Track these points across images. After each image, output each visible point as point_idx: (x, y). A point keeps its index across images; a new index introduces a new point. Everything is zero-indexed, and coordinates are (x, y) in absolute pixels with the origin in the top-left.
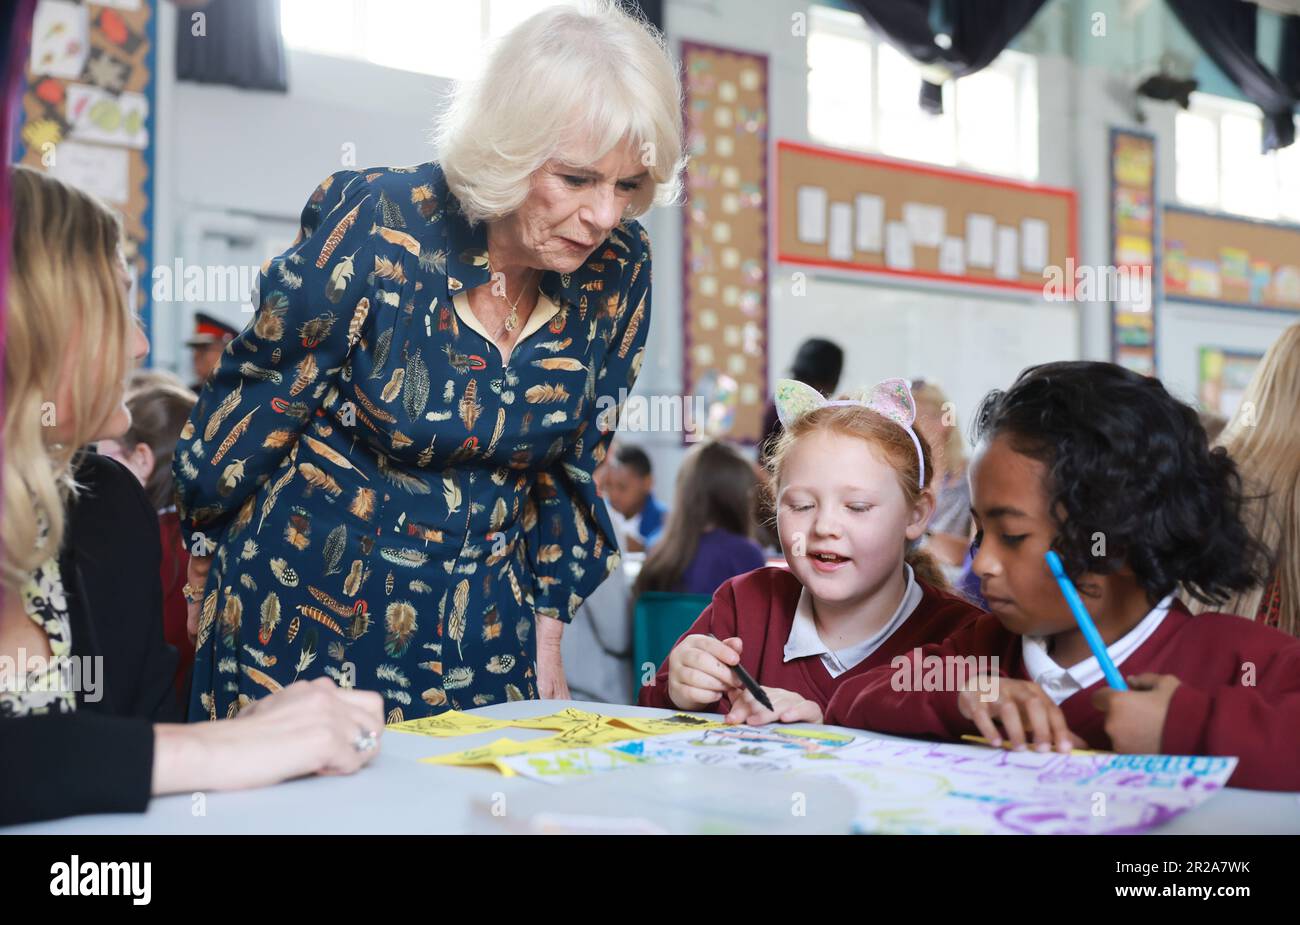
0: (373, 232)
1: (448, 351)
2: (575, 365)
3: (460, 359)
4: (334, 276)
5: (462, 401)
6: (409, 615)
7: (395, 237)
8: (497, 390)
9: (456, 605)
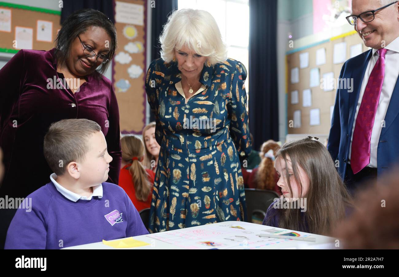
0: (153, 73)
1: (170, 100)
2: (210, 103)
3: (173, 102)
5: (174, 113)
6: (179, 173)
7: (158, 73)
8: (183, 109)
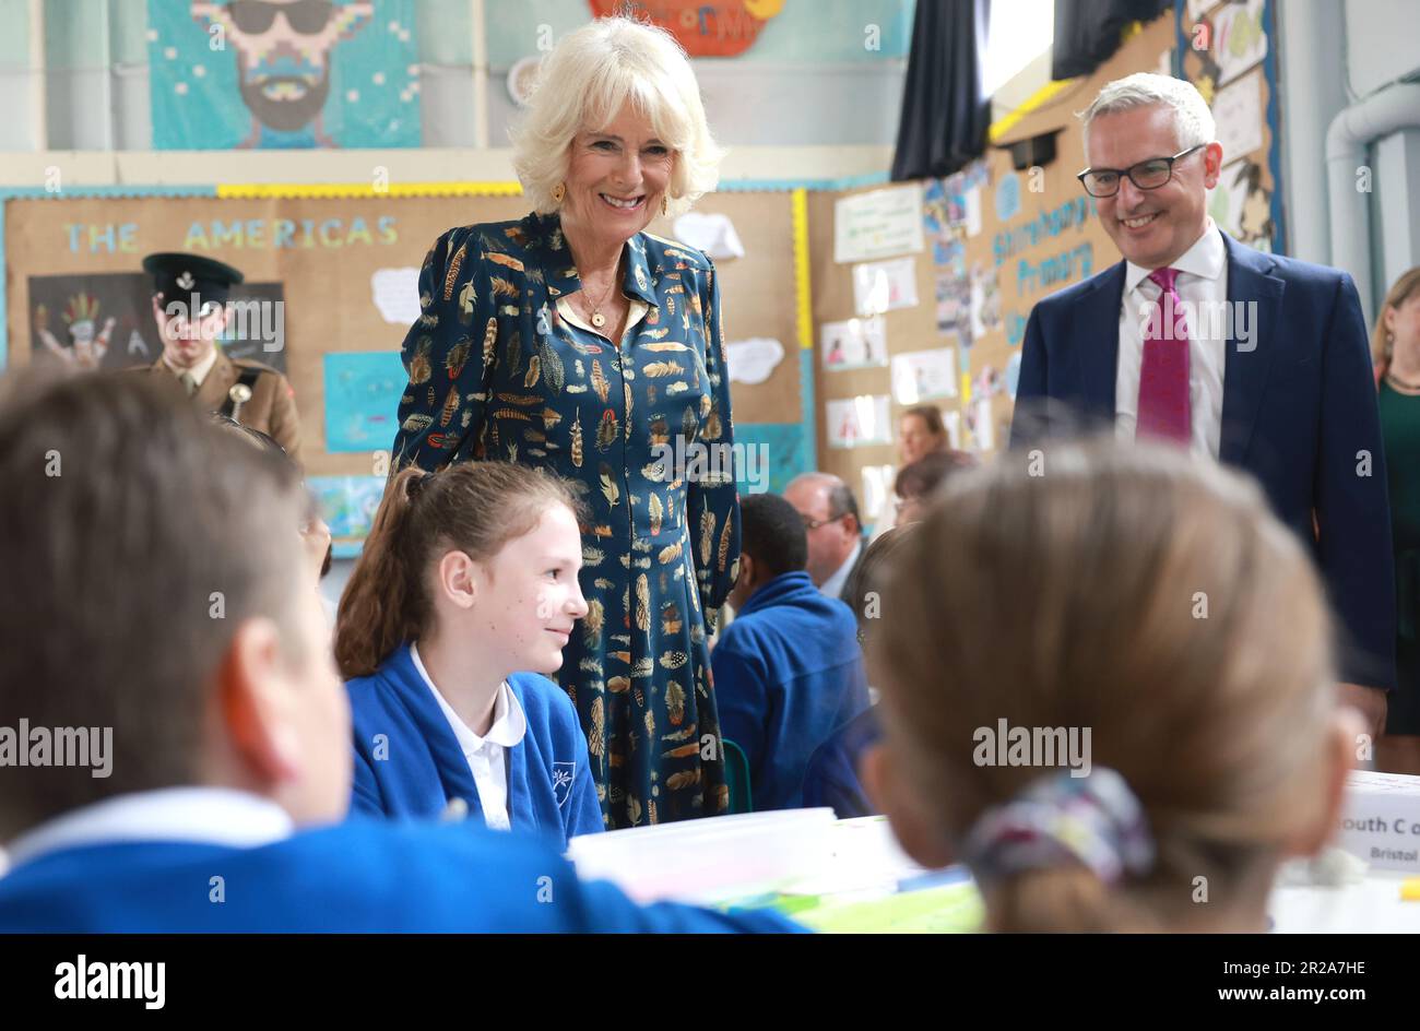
4: (462, 303)
9: (640, 597)
